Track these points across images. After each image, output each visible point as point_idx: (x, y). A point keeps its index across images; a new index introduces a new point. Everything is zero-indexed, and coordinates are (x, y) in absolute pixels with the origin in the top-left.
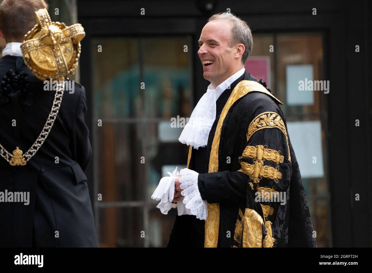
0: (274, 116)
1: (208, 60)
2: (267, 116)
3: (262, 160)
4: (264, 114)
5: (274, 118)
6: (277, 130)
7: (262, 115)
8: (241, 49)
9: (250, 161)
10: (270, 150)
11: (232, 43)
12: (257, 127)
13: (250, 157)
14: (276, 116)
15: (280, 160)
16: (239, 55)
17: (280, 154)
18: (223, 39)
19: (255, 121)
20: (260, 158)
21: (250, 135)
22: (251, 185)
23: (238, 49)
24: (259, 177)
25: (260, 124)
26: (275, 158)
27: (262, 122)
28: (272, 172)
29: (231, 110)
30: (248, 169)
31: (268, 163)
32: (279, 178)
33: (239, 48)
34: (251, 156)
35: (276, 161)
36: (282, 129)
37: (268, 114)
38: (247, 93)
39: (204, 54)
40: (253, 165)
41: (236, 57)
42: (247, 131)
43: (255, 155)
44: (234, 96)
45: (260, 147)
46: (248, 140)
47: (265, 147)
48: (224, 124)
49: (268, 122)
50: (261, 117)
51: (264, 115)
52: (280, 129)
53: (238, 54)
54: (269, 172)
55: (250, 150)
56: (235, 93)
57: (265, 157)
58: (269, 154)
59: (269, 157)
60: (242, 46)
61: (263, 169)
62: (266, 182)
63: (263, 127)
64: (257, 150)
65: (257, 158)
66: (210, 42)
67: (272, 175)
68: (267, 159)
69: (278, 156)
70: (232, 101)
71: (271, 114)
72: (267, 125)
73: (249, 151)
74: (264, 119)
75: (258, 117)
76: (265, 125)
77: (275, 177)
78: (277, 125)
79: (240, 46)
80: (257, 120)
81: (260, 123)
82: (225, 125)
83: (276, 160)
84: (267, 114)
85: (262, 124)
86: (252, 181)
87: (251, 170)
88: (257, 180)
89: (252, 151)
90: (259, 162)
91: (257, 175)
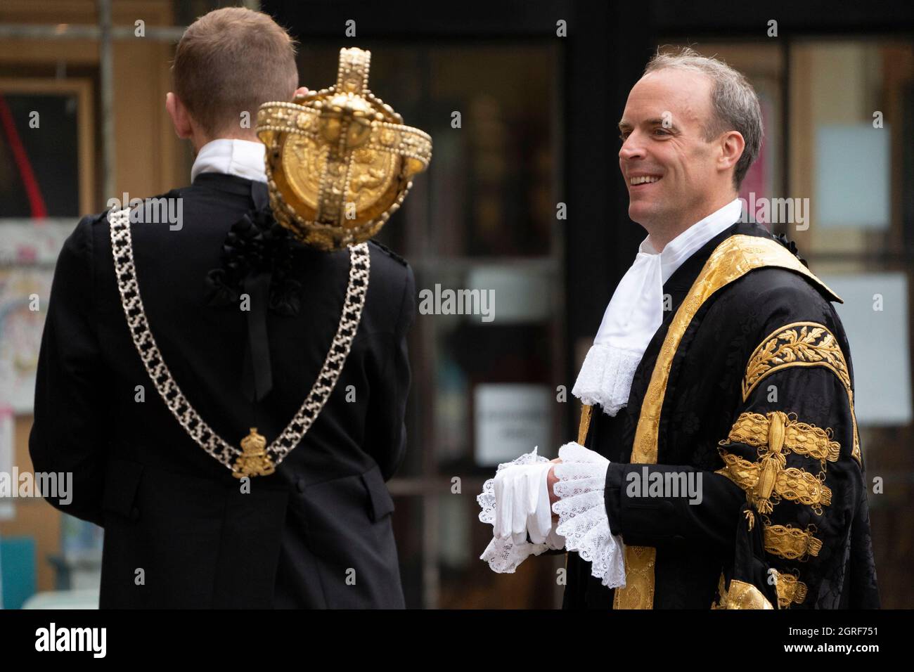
0: (816, 333)
1: (645, 175)
2: (799, 334)
3: (782, 451)
4: (791, 329)
5: (818, 340)
6: (824, 371)
7: (784, 332)
8: (734, 144)
9: (751, 452)
10: (805, 425)
11: (710, 128)
12: (771, 364)
13: (749, 441)
14: (824, 335)
15: (830, 453)
16: (730, 160)
17: (830, 437)
18: (689, 119)
19: (764, 347)
20: (777, 446)
21: (750, 385)
22: (750, 515)
23: (727, 145)
24: (772, 499)
25: (778, 356)
26: (816, 448)
27: (785, 349)
28: (806, 485)
29: (701, 315)
30: (744, 474)
31: (796, 460)
32: (824, 502)
33: (729, 143)
34: (751, 439)
35: (819, 457)
36: (838, 369)
37: (802, 327)
38: (747, 270)
39: (637, 157)
40: (757, 465)
41: (721, 166)
42: (743, 373)
43: (763, 439)
44: (711, 276)
45: (778, 418)
46: (745, 396)
47: (791, 418)
48: (679, 349)
49: (799, 350)
50: (782, 336)
51: (789, 332)
52: (833, 369)
53: (727, 158)
54: (800, 487)
55: (750, 423)
56: (713, 269)
57: (789, 444)
58: (801, 437)
59: (801, 445)
60: (737, 137)
61: (785, 477)
62: (789, 511)
63: (786, 362)
64: (770, 425)
65: (767, 445)
66: (652, 127)
67: (806, 494)
68: (796, 451)
69: (826, 442)
70: (705, 289)
71: (810, 329)
72: (798, 359)
73: (746, 427)
74: (789, 342)
75: (775, 337)
76: (793, 357)
77: (815, 499)
78: (825, 360)
79: (730, 137)
80: (771, 345)
81: (777, 353)
82: (683, 354)
83: (818, 453)
84: (798, 329)
85: (783, 356)
86: (754, 509)
87: (751, 477)
88: (765, 507)
89: (756, 428)
90: (773, 457)
91: (766, 493)
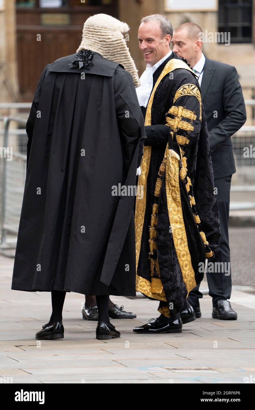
0: (193, 87)
1: (148, 52)
2: (189, 87)
3: (181, 117)
4: (187, 85)
5: (193, 89)
6: (194, 97)
7: (185, 86)
8: (168, 38)
9: (172, 116)
10: (187, 110)
11: (162, 36)
12: (181, 94)
13: (172, 114)
14: (195, 88)
15: (194, 118)
16: (168, 42)
17: (194, 114)
19: (180, 89)
20: (179, 115)
21: (175, 99)
22: (172, 133)
24: (177, 128)
26: (190, 116)
27: (185, 90)
28: (186, 125)
29: (162, 81)
30: (170, 122)
31: (184, 119)
32: (191, 130)
35: (190, 118)
36: (198, 97)
37: (190, 85)
38: (175, 69)
39: (145, 48)
40: (174, 120)
41: (166, 44)
42: (174, 97)
43: (176, 113)
44: (166, 70)
45: (181, 108)
46: (174, 102)
47: (184, 108)
48: (156, 90)
49: (188, 91)
50: (184, 87)
52: (196, 97)
54: (184, 126)
57: (183, 115)
58: (186, 113)
59: (186, 115)
60: (169, 36)
61: (181, 123)
62: (181, 132)
63: (185, 94)
64: (178, 110)
65: (177, 115)
67: (186, 127)
68: (184, 117)
69: (193, 115)
70: (164, 74)
71: (192, 86)
73: (173, 110)
74: (186, 89)
75: (183, 87)
76: (187, 93)
77: (188, 129)
78: (195, 94)
79: (167, 36)
80: (182, 89)
82: (157, 91)
83: (190, 117)
84: (189, 85)
85: (184, 92)
86: (173, 131)
87: (172, 123)
88: (175, 130)
89: (175, 110)
90: (178, 118)
91: (175, 127)
